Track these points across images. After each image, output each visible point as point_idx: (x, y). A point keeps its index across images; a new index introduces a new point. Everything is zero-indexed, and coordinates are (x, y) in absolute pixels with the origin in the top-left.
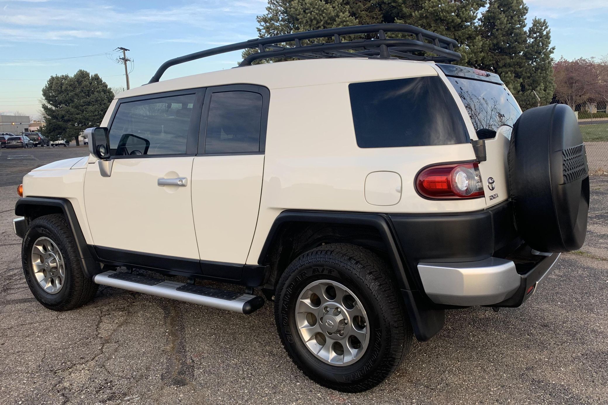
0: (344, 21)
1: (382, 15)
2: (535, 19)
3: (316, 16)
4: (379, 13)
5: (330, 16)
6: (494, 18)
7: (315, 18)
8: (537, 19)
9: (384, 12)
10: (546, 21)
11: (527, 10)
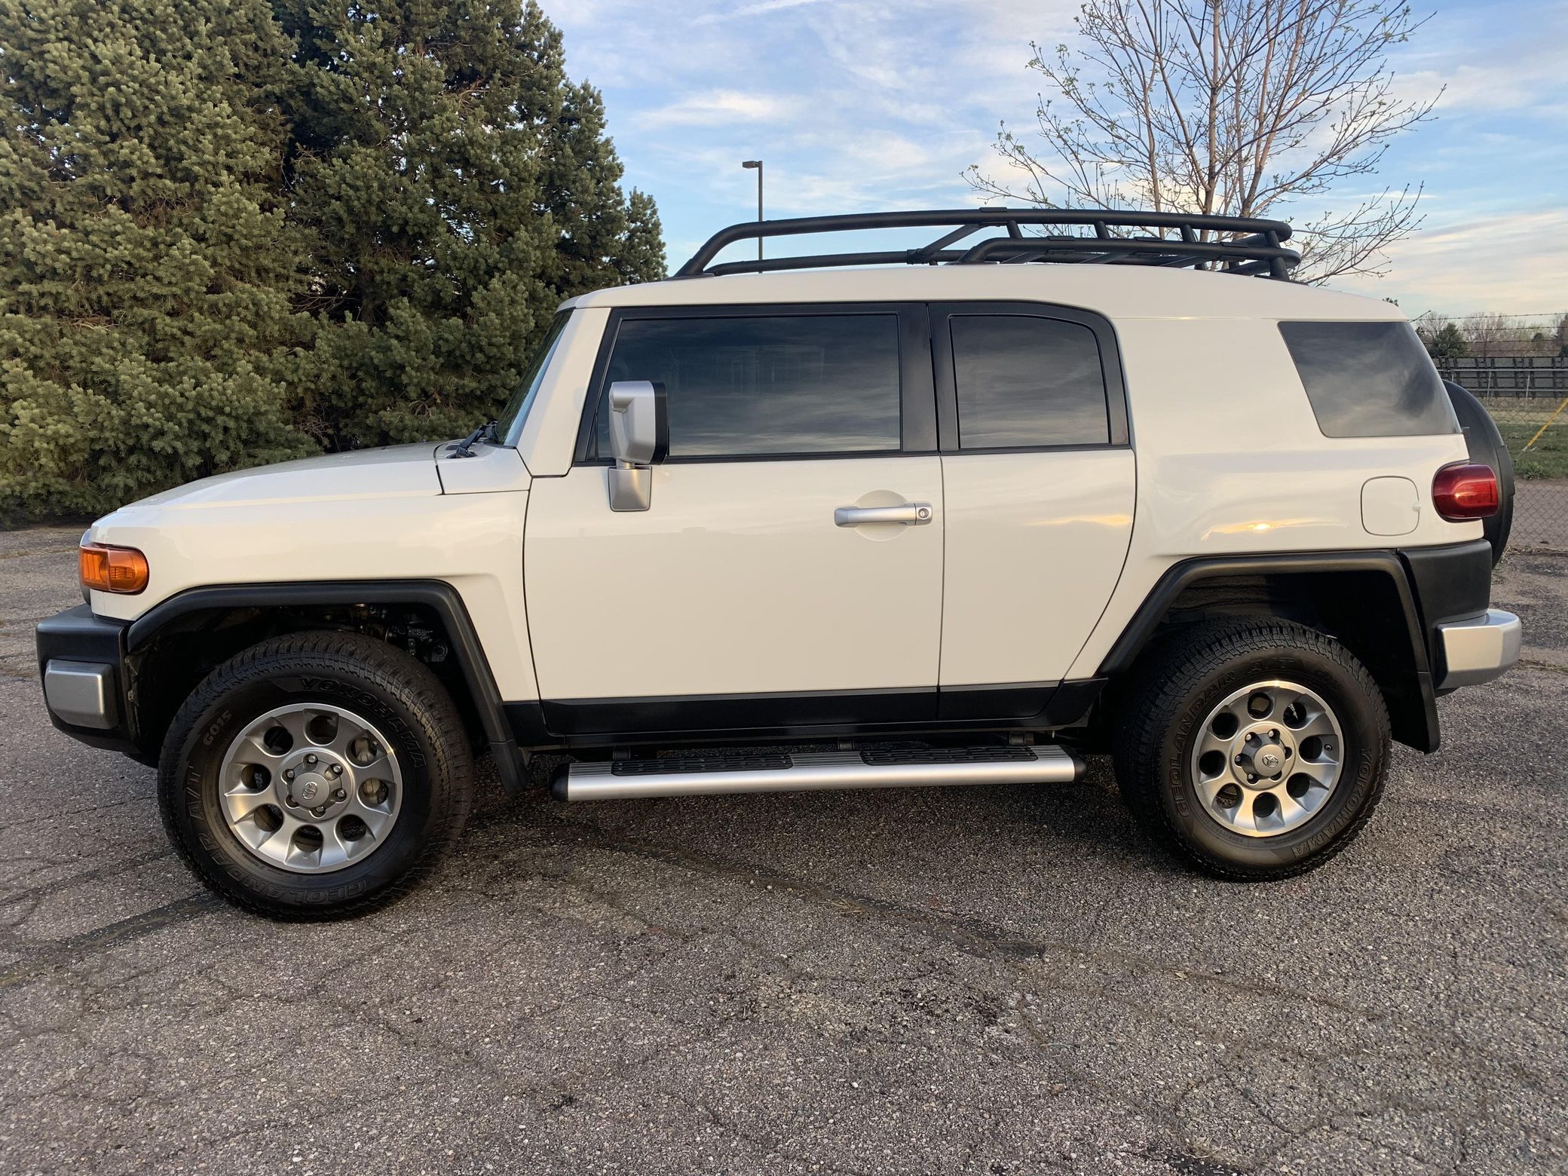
0: (217, 124)
1: (289, 127)
2: (635, 192)
3: (134, 98)
4: (282, 118)
5: (173, 104)
6: (562, 176)
7: (129, 103)
8: (639, 193)
9: (297, 117)
10: (654, 198)
11: (621, 171)
